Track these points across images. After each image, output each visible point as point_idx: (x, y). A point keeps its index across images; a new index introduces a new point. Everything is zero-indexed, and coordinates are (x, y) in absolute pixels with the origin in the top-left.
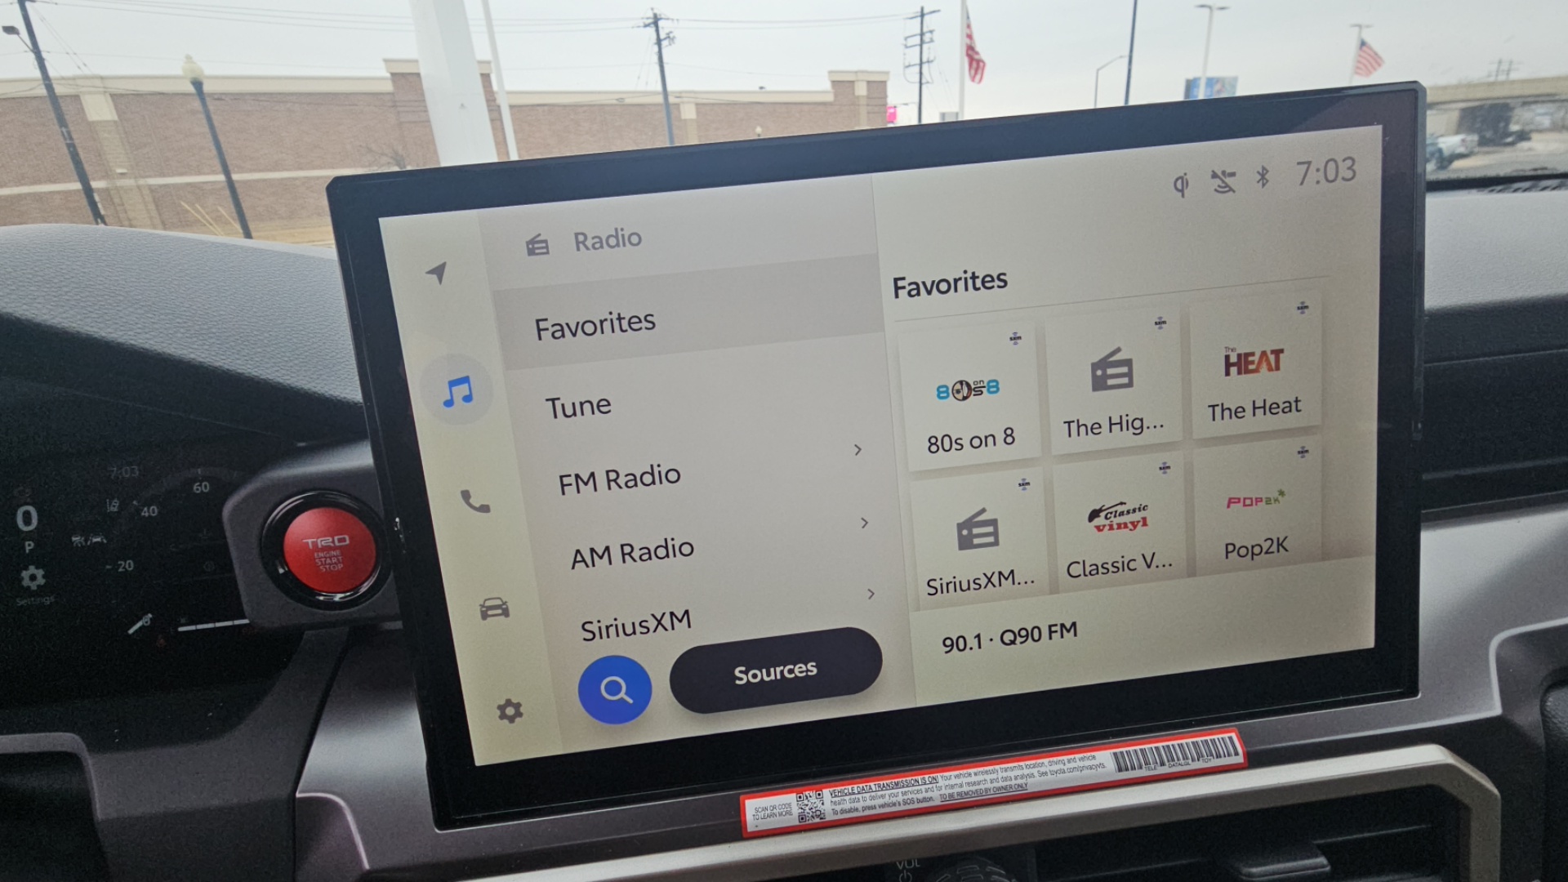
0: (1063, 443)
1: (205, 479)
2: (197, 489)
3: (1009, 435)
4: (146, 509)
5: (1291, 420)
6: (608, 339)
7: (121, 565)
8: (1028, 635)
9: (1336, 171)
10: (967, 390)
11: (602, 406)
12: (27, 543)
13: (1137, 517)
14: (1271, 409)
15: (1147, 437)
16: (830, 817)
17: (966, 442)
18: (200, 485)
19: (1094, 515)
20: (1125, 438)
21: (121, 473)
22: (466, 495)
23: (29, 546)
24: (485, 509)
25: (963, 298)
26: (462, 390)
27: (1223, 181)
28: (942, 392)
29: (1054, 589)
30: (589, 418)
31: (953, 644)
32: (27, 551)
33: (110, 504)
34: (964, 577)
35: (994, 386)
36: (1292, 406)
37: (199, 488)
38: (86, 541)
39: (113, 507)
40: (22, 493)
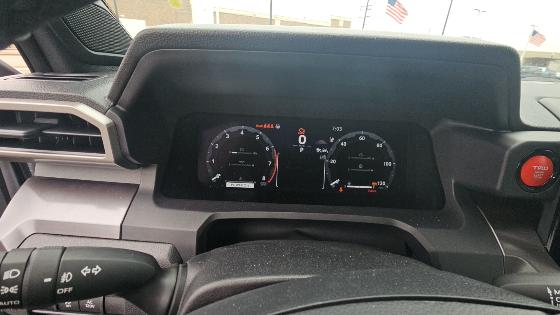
1: (364, 135)
2: (361, 139)
4: (343, 143)
7: (331, 161)
12: (301, 148)
18: (362, 137)
21: (336, 129)
23: (302, 149)
32: (301, 151)
33: (331, 139)
37: (361, 138)
38: (321, 151)
39: (332, 140)
40: (302, 131)
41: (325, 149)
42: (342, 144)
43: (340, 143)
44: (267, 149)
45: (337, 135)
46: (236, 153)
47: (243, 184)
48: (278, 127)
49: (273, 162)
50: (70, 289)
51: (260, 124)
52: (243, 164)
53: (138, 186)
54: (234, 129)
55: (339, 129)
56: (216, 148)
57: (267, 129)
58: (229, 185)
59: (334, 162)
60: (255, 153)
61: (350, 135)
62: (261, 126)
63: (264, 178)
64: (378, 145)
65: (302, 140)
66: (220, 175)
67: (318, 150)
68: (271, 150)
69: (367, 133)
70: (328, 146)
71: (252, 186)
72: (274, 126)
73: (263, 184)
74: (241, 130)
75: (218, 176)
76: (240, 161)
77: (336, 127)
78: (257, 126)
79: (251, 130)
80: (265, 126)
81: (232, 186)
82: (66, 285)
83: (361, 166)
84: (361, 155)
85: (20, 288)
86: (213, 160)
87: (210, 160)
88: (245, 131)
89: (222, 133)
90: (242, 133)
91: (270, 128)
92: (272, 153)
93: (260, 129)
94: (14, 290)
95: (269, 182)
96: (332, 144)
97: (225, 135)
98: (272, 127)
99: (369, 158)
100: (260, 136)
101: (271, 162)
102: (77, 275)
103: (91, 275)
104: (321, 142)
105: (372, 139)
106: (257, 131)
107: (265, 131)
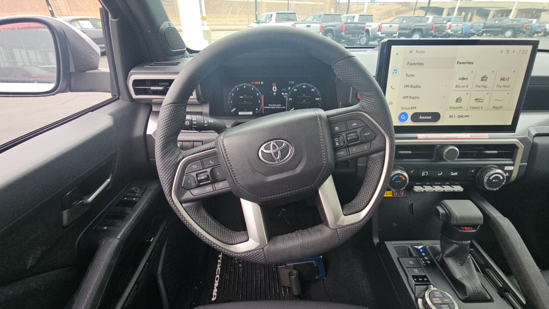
0: (475, 88)
1: (305, 85)
2: (303, 87)
3: (467, 86)
5: (508, 89)
6: (417, 66)
8: (462, 116)
9: (524, 52)
10: (463, 79)
11: (413, 76)
13: (482, 100)
14: (505, 86)
15: (487, 89)
16: (429, 138)
17: (461, 87)
19: (476, 99)
20: (483, 88)
22: (392, 86)
23: (275, 94)
24: (394, 89)
25: (466, 65)
26: (395, 71)
27: (508, 52)
28: (460, 79)
29: (467, 110)
30: (411, 77)
31: (451, 116)
34: (455, 107)
35: (467, 79)
36: (508, 87)
39: (289, 88)
40: (274, 84)
41: (286, 93)
42: (294, 90)
43: (293, 90)
44: (258, 94)
45: (291, 86)
46: (242, 97)
47: (247, 113)
48: (262, 83)
49: (261, 101)
50: (207, 125)
51: (253, 82)
52: (246, 102)
53: (202, 112)
54: (240, 85)
55: (293, 82)
56: (233, 95)
57: (257, 84)
58: (240, 113)
59: (291, 99)
60: (252, 97)
61: (298, 85)
62: (254, 83)
63: (257, 109)
64: (313, 90)
65: (275, 89)
66: (235, 109)
67: (283, 94)
68: (259, 95)
69: (307, 84)
70: (288, 91)
71: (251, 113)
72: (260, 83)
73: (257, 112)
74: (244, 86)
75: (234, 109)
76: (245, 101)
77: (291, 82)
78: (252, 83)
79: (249, 85)
80: (256, 83)
81: (242, 114)
82: (206, 124)
83: (304, 101)
84: (304, 95)
85: (197, 123)
86: (231, 101)
87: (230, 101)
88: (246, 86)
89: (235, 88)
90: (245, 87)
91: (258, 84)
92: (260, 96)
93: (253, 84)
94: (196, 123)
95: (260, 111)
96: (290, 90)
97: (236, 89)
98: (259, 83)
99: (308, 97)
100: (254, 88)
101: (260, 101)
102: (208, 122)
103: (211, 122)
104: (284, 90)
105: (309, 87)
106: (252, 86)
107: (256, 85)
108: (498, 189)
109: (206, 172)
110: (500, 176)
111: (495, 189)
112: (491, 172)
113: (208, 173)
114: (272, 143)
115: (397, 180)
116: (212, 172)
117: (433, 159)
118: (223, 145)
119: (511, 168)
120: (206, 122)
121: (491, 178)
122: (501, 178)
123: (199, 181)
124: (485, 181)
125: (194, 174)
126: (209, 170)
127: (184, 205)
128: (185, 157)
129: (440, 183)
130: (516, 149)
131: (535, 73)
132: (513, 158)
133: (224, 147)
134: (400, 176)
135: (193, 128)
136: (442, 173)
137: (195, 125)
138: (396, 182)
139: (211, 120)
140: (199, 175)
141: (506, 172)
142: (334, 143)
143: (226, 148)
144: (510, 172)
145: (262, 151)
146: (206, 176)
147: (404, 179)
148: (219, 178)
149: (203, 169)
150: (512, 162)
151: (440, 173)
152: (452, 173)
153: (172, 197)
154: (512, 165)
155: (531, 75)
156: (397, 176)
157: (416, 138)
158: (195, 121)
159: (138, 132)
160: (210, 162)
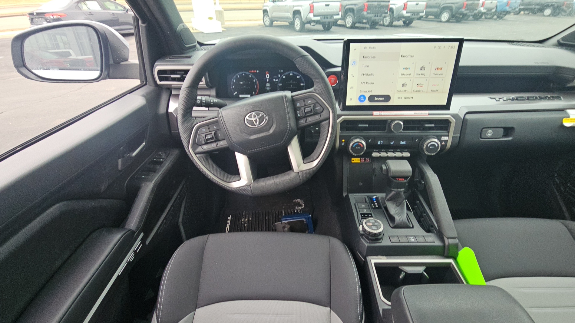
0: (416, 76)
1: (292, 73)
2: (291, 75)
3: (410, 74)
4: (284, 77)
5: (441, 76)
6: (370, 59)
8: (407, 98)
9: (452, 47)
10: (407, 68)
11: (368, 66)
12: (267, 80)
13: (422, 86)
14: (440, 74)
15: (425, 76)
16: (382, 114)
17: (405, 75)
19: (417, 85)
20: (423, 76)
22: (352, 75)
24: (354, 76)
25: (409, 58)
26: (354, 63)
27: (440, 47)
28: (404, 68)
29: (411, 93)
30: (366, 67)
31: (399, 98)
34: (402, 90)
35: (410, 68)
36: (442, 74)
39: (279, 76)
40: (267, 72)
41: (277, 80)
44: (254, 81)
45: (281, 74)
46: (242, 83)
47: (246, 95)
48: (258, 71)
49: (257, 86)
50: (213, 103)
52: (246, 87)
53: (210, 95)
54: (241, 73)
55: (282, 71)
56: (234, 81)
58: (241, 96)
59: (281, 85)
60: (250, 83)
61: (286, 73)
62: (251, 71)
63: (254, 93)
64: (298, 77)
65: (268, 76)
67: (274, 80)
70: (278, 78)
71: (249, 96)
75: (236, 93)
76: (244, 86)
77: (280, 70)
78: (250, 71)
79: (247, 73)
80: (253, 71)
83: (291, 86)
84: (291, 81)
85: (205, 101)
86: (234, 87)
87: (233, 86)
88: (245, 74)
90: (244, 75)
92: (256, 82)
93: (251, 73)
94: (204, 102)
95: (256, 94)
96: (280, 77)
97: (237, 76)
98: (255, 71)
99: (295, 82)
100: (251, 76)
103: (215, 102)
104: (275, 77)
105: (295, 75)
106: (250, 74)
107: (253, 73)
108: (434, 154)
109: (211, 134)
110: (435, 144)
111: (432, 154)
112: (429, 141)
113: (213, 135)
114: (253, 113)
115: (357, 147)
116: (215, 134)
117: (386, 131)
118: (222, 115)
119: (446, 138)
120: (212, 101)
121: (429, 146)
122: (437, 145)
123: (207, 140)
124: (424, 147)
125: (204, 135)
126: (213, 133)
127: (197, 155)
128: (197, 123)
129: (392, 150)
130: (450, 124)
131: (462, 63)
132: (448, 130)
133: (222, 117)
134: (359, 144)
135: (203, 105)
136: (393, 142)
137: (204, 103)
138: (356, 148)
139: (215, 100)
140: (207, 136)
141: (441, 141)
142: (296, 114)
143: (224, 117)
144: (446, 141)
145: (247, 119)
146: (211, 137)
147: (362, 146)
148: (220, 138)
149: (209, 132)
150: (447, 134)
151: (392, 142)
152: (401, 142)
153: (189, 150)
154: (448, 136)
155: (459, 65)
156: (357, 144)
157: (372, 115)
158: (204, 100)
159: (162, 110)
160: (214, 127)
